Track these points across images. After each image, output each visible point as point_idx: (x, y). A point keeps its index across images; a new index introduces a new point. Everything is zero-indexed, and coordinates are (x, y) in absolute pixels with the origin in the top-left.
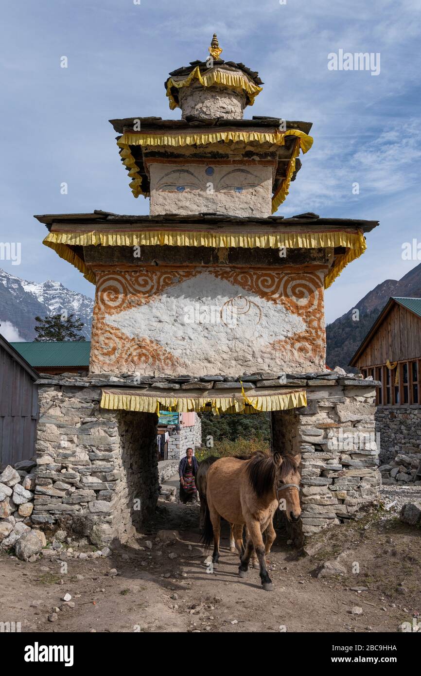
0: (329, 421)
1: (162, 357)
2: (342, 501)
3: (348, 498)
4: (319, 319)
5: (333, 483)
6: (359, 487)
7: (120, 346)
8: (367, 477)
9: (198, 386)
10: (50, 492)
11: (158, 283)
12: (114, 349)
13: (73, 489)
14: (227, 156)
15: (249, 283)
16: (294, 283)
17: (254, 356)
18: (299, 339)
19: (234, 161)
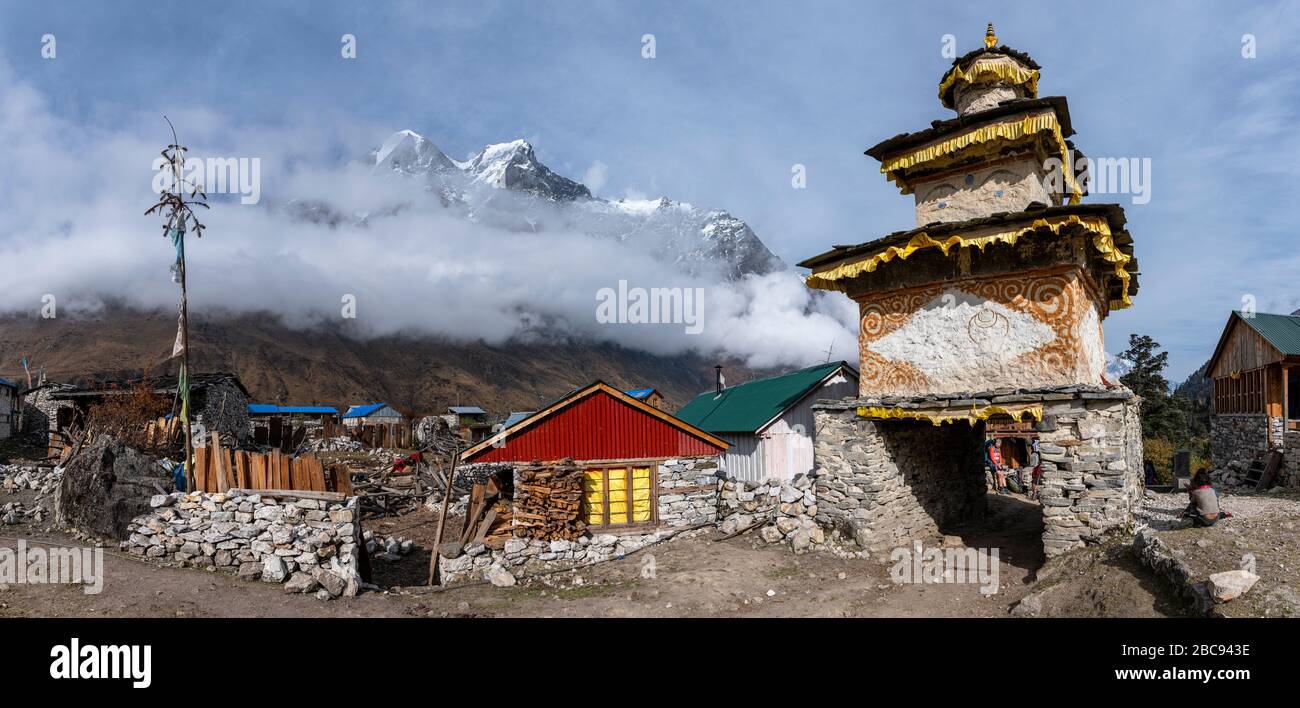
0: (1072, 438)
1: (916, 378)
2: (1086, 523)
3: (1092, 521)
4: (1070, 327)
5: (1075, 504)
6: (1103, 509)
7: (881, 370)
8: (1113, 498)
9: (933, 405)
10: (827, 498)
11: (909, 305)
12: (877, 373)
13: (843, 497)
14: (983, 158)
15: (995, 293)
16: (1043, 288)
17: (1001, 371)
18: (1049, 349)
19: (992, 162)
